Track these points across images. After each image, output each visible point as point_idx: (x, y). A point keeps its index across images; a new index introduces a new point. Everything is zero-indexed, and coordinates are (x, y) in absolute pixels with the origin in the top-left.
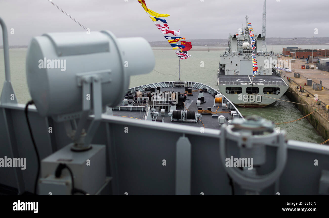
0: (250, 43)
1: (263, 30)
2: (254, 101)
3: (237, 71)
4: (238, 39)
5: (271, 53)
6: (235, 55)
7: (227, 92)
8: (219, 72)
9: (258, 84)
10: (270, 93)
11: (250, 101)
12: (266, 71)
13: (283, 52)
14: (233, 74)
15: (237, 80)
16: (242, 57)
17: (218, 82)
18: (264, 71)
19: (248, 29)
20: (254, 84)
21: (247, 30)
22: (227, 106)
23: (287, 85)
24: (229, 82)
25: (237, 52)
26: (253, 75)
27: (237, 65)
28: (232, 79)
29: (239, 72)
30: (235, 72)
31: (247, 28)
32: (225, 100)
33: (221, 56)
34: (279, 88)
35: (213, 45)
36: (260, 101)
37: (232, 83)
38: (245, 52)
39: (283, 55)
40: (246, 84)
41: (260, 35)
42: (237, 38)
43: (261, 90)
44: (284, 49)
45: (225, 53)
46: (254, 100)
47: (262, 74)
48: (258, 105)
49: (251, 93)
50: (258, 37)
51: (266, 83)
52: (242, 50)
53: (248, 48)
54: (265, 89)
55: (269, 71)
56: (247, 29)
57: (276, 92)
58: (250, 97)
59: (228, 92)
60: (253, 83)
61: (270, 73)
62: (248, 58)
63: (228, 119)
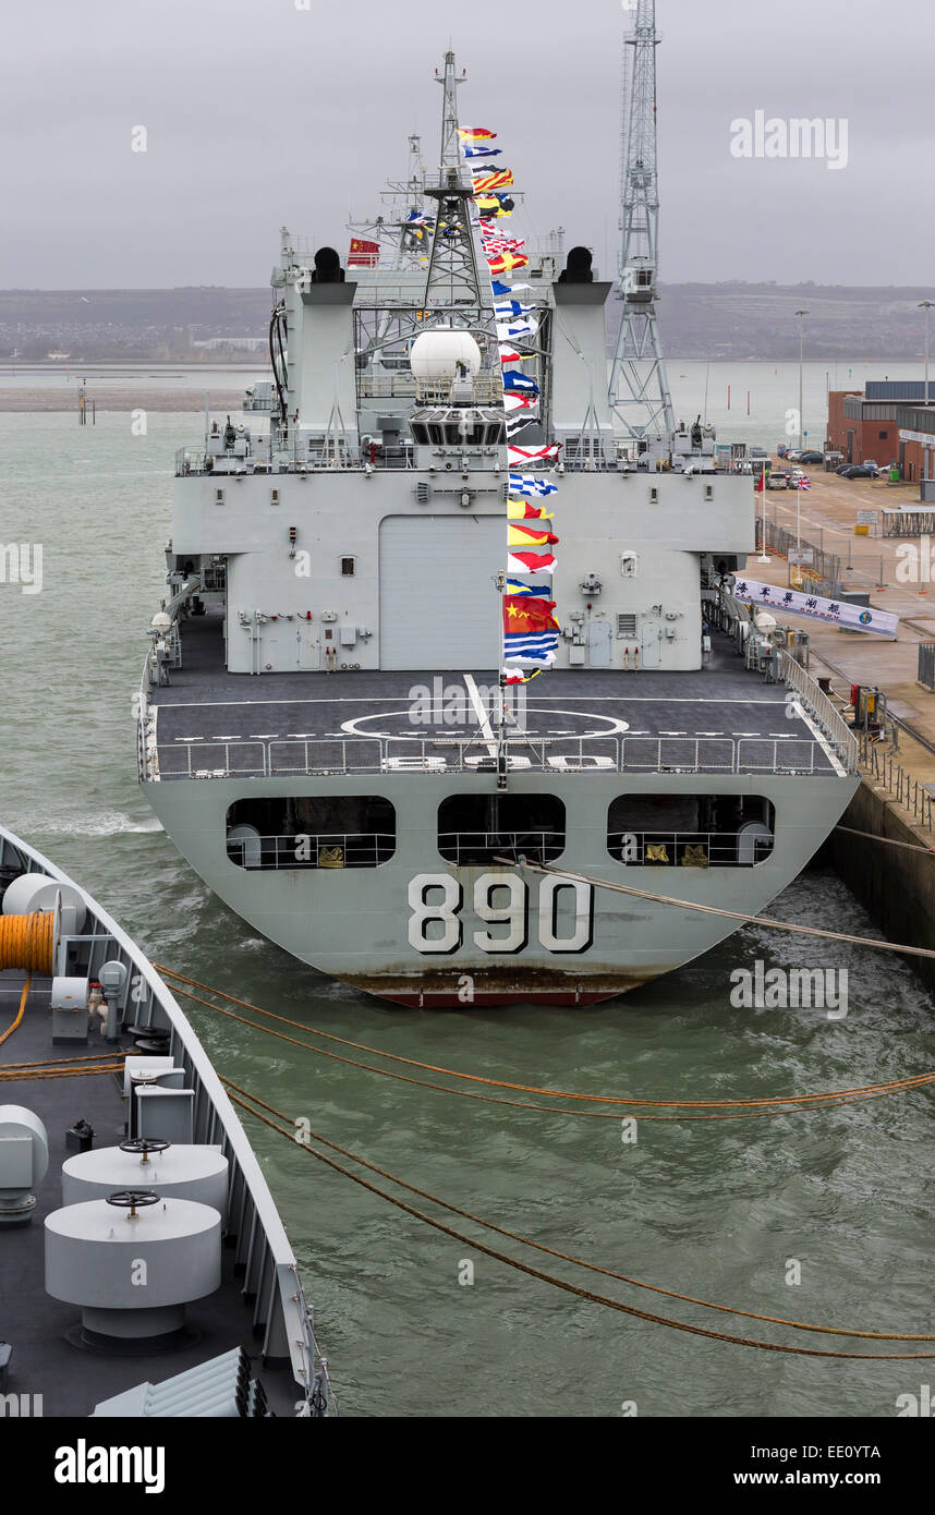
0: (486, 342)
1: (629, 208)
2: (515, 938)
3: (346, 630)
4: (360, 297)
5: (685, 445)
6: (335, 462)
7: (239, 848)
8: (161, 645)
9: (558, 761)
10: (676, 857)
11: (480, 940)
12: (647, 630)
13: (831, 429)
14: (312, 661)
15: (348, 727)
16: (395, 486)
17: (152, 742)
18: (622, 629)
19: (467, 194)
20: (520, 762)
21: (452, 205)
22: (105, 1000)
23: (842, 774)
24: (257, 750)
25: (351, 427)
26: (512, 666)
27: (348, 567)
28: (294, 718)
29: (373, 642)
30: (331, 644)
31: (452, 178)
32: (93, 937)
33: (187, 472)
34: (763, 797)
35: (135, 355)
36: (580, 938)
37: (290, 757)
38: (435, 428)
39: (831, 467)
40: (436, 762)
41: (580, 260)
42: (354, 285)
43: (586, 825)
44: (836, 400)
45: (231, 436)
46: (517, 926)
47: (599, 662)
48: (556, 977)
49: (485, 859)
50: (565, 278)
51: (633, 755)
52: (405, 413)
53: (462, 387)
54: (629, 812)
55: (671, 626)
56: (452, 197)
57: (733, 841)
58: (480, 896)
59: (254, 852)
60: (501, 748)
61: (688, 650)
62: (460, 493)
63: (94, 1141)
